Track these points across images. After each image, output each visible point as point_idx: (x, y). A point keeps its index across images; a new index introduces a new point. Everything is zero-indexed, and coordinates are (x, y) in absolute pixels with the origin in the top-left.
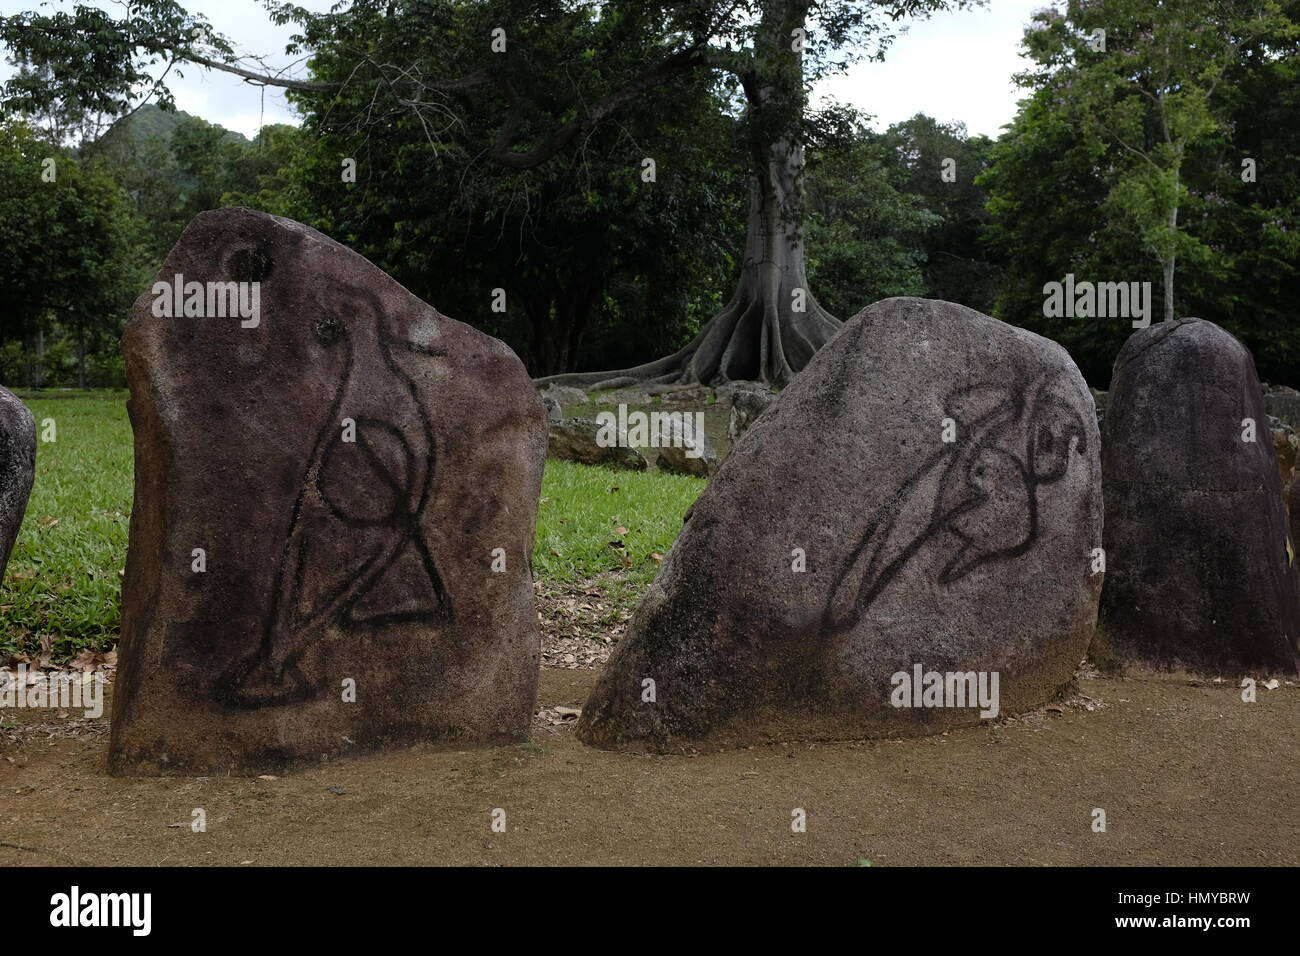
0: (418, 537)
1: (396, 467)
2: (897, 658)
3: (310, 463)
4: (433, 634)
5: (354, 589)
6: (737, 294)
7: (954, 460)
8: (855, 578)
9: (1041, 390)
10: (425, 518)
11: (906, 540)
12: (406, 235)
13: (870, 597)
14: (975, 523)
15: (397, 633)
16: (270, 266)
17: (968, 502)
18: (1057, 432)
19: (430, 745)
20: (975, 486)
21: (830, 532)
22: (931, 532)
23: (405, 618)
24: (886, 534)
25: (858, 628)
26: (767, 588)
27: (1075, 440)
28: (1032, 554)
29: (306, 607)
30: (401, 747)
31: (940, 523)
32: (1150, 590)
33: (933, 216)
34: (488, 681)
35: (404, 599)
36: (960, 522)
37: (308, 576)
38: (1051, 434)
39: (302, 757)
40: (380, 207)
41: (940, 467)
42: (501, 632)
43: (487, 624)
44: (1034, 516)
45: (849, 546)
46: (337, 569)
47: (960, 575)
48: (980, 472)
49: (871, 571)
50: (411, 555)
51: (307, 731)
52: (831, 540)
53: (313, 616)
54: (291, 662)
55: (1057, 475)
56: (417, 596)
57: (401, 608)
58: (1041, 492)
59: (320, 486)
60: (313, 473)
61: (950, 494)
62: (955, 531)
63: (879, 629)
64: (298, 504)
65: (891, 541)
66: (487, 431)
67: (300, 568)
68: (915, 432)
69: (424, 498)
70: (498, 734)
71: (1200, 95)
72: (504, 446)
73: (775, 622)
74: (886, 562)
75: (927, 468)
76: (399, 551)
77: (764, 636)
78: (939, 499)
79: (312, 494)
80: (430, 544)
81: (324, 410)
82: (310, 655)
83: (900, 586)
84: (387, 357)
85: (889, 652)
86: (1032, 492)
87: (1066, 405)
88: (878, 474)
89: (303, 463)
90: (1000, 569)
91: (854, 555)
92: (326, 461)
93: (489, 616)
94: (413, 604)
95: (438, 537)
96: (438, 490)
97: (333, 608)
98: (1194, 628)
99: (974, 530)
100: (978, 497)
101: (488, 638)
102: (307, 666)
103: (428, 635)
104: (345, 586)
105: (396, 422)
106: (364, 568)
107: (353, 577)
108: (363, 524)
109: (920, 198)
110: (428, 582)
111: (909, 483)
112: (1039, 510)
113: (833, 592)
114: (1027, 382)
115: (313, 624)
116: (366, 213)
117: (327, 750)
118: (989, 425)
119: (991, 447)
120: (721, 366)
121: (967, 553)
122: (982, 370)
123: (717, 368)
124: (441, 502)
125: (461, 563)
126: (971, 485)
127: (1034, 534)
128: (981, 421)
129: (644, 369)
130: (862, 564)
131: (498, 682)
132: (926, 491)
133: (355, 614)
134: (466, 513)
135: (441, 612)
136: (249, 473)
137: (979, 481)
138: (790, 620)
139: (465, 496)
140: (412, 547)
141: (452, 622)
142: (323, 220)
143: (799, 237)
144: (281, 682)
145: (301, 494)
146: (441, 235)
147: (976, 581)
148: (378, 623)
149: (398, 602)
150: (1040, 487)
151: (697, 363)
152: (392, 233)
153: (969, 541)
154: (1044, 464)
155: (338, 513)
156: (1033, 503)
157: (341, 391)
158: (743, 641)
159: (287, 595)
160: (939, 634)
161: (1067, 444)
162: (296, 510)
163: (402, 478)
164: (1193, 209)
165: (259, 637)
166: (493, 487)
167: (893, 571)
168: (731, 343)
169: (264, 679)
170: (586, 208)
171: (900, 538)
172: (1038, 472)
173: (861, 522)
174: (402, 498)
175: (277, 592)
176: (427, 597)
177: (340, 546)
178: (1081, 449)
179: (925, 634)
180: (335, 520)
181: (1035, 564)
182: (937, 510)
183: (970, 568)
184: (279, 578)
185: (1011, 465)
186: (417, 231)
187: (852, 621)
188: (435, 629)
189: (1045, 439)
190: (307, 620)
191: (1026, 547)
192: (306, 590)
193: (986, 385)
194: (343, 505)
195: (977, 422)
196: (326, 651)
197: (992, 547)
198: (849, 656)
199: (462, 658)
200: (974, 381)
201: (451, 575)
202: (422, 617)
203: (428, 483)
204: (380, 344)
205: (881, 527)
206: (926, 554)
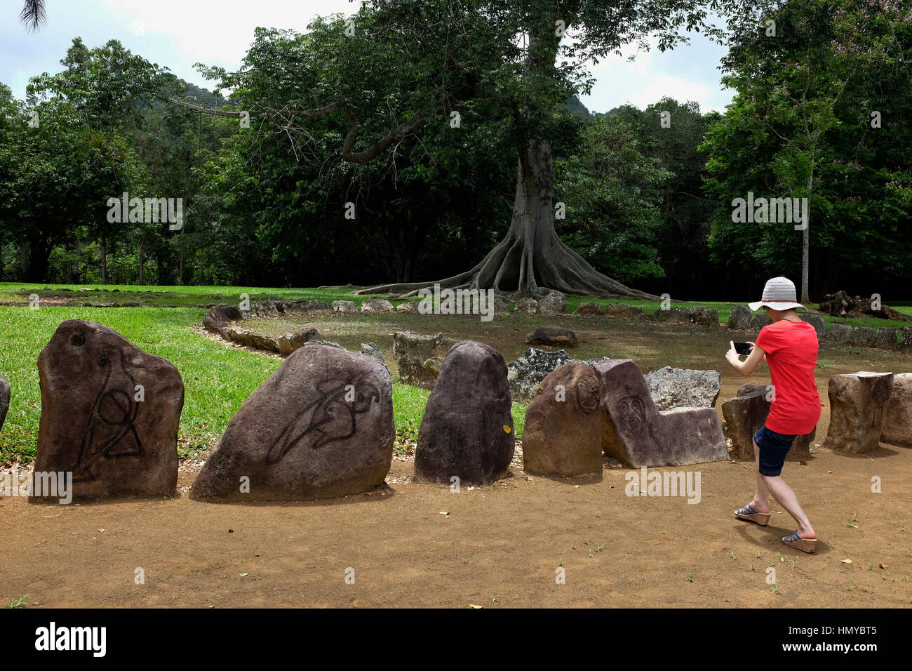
0: (133, 428)
1: (125, 405)
2: (296, 473)
3: (95, 404)
4: (137, 460)
5: (110, 445)
6: (509, 234)
7: (319, 406)
8: (279, 446)
9: (360, 379)
10: (135, 421)
11: (299, 433)
12: (304, 190)
13: (285, 452)
14: (328, 428)
15: (124, 460)
16: (84, 340)
17: (325, 420)
18: (366, 395)
19: (135, 497)
20: (328, 415)
21: (270, 430)
22: (309, 431)
23: (127, 455)
24: (291, 431)
25: (280, 463)
26: (247, 448)
27: (374, 398)
28: (353, 439)
29: (93, 451)
30: (124, 497)
31: (313, 427)
32: (431, 450)
33: (667, 173)
34: (156, 476)
35: (128, 448)
36: (321, 427)
37: (94, 440)
38: (363, 396)
39: (90, 499)
40: (288, 171)
41: (313, 408)
42: (162, 460)
43: (157, 457)
44: (354, 425)
45: (276, 435)
46: (104, 438)
47: (321, 445)
48: (331, 410)
49: (285, 443)
50: (131, 434)
51: (92, 491)
52: (270, 432)
53: (95, 453)
54: (87, 468)
55: (365, 410)
56: (132, 448)
57: (126, 451)
58: (358, 417)
59: (98, 412)
60: (96, 407)
61: (317, 417)
62: (319, 430)
63: (289, 463)
64: (91, 417)
65: (293, 434)
66: (158, 393)
67: (92, 437)
68: (303, 396)
69: (135, 415)
70: (159, 494)
71: (829, 102)
72: (164, 398)
73: (249, 460)
74: (291, 441)
75: (308, 408)
76: (126, 433)
77: (246, 465)
78: (312, 419)
79: (96, 414)
80: (137, 430)
81: (100, 387)
82: (94, 466)
83: (297, 449)
84: (124, 368)
85: (293, 471)
86: (353, 417)
87: (370, 385)
88: (289, 410)
89: (93, 405)
90: (339, 444)
91: (279, 438)
92: (101, 403)
93: (158, 454)
94: (130, 450)
95: (140, 428)
96: (140, 413)
97: (103, 451)
98: (445, 466)
99: (327, 430)
100: (329, 418)
101: (157, 462)
102: (93, 470)
103: (135, 460)
104: (107, 444)
105: (125, 391)
106: (114, 438)
107: (110, 441)
108: (114, 424)
109: (659, 160)
110: (136, 443)
111: (300, 414)
112: (357, 423)
113: (270, 451)
114: (354, 377)
115: (95, 456)
116: (279, 174)
117: (99, 497)
118: (336, 393)
119: (336, 401)
120: (496, 281)
121: (324, 438)
122: (333, 373)
123: (493, 282)
124: (141, 416)
125: (148, 437)
126: (326, 414)
127: (354, 431)
128: (332, 392)
129: (447, 281)
130: (282, 442)
131: (160, 477)
132: (307, 417)
133: (110, 453)
134: (150, 420)
135: (140, 452)
136: (75, 408)
137: (330, 413)
138: (254, 459)
139: (150, 415)
140: (131, 431)
141: (144, 456)
142: (253, 178)
143: (549, 198)
144: (83, 474)
145: (92, 414)
146: (326, 190)
147: (328, 448)
148: (118, 456)
149: (125, 449)
150: (357, 415)
151: (480, 278)
152: (294, 189)
153: (325, 434)
154: (360, 407)
155: (105, 420)
156: (354, 421)
157: (107, 381)
158: (238, 466)
159: (86, 447)
160: (312, 466)
161: (370, 399)
162: (91, 420)
163: (128, 408)
164: (839, 172)
165: (76, 460)
166: (160, 412)
167: (294, 444)
168: (503, 265)
169: (78, 473)
170: (416, 175)
171: (296, 433)
172: (357, 409)
173: (282, 427)
174: (127, 415)
175: (83, 445)
176: (135, 447)
177: (105, 431)
178: (377, 401)
179: (307, 465)
180: (104, 423)
181: (355, 442)
182: (311, 423)
183: (326, 443)
184: (84, 441)
185: (344, 407)
186: (310, 187)
187: (278, 460)
188: (137, 458)
189: (361, 397)
190: (93, 455)
191: (350, 436)
192: (93, 445)
193: (333, 379)
194: (107, 418)
195: (330, 392)
196: (99, 465)
197: (335, 436)
198: (277, 472)
199: (147, 468)
200: (329, 378)
201: (144, 441)
202: (133, 454)
203: (137, 410)
204: (122, 364)
205: (289, 429)
206: (307, 439)
